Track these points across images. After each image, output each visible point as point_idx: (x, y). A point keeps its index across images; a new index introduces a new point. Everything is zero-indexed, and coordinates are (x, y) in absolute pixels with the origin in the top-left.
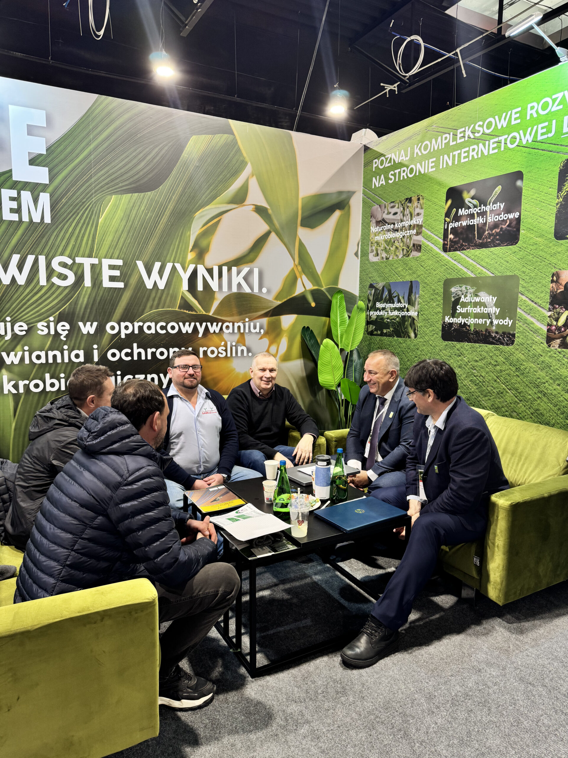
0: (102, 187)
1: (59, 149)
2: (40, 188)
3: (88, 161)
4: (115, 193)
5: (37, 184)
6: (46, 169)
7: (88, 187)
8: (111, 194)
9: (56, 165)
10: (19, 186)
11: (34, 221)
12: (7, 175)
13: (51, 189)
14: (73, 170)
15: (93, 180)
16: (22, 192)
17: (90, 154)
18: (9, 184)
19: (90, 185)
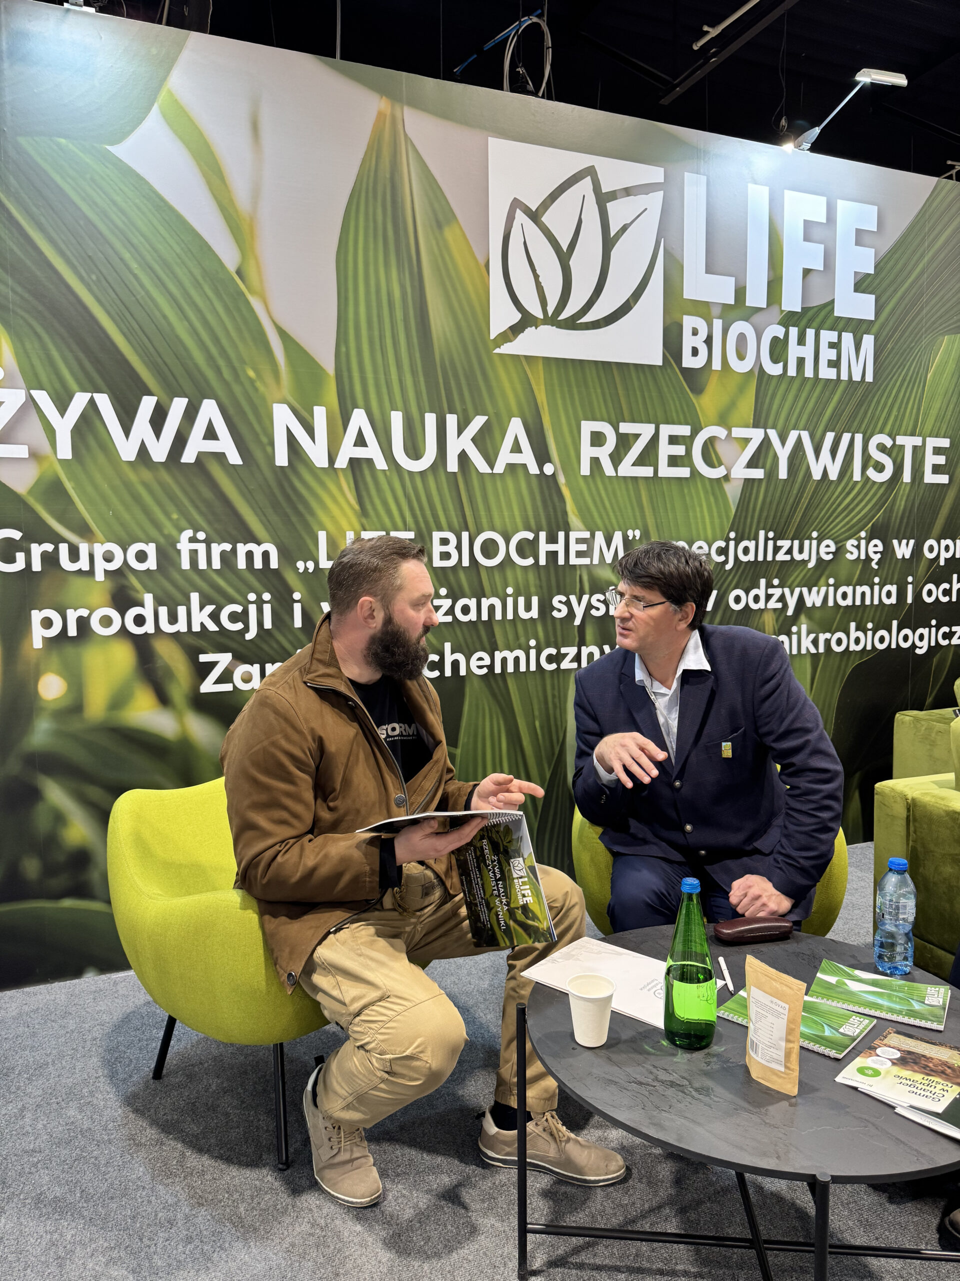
0: (934, 323)
1: (889, 266)
2: (864, 327)
3: (920, 282)
4: (949, 332)
5: (861, 321)
6: (872, 298)
7: (918, 324)
8: (943, 334)
9: (885, 290)
10: (841, 325)
11: (854, 379)
12: (829, 308)
13: (875, 328)
14: (902, 298)
15: (924, 311)
16: (843, 334)
17: (922, 273)
18: (829, 322)
19: (922, 320)
